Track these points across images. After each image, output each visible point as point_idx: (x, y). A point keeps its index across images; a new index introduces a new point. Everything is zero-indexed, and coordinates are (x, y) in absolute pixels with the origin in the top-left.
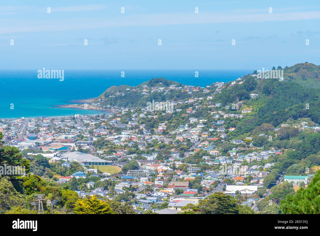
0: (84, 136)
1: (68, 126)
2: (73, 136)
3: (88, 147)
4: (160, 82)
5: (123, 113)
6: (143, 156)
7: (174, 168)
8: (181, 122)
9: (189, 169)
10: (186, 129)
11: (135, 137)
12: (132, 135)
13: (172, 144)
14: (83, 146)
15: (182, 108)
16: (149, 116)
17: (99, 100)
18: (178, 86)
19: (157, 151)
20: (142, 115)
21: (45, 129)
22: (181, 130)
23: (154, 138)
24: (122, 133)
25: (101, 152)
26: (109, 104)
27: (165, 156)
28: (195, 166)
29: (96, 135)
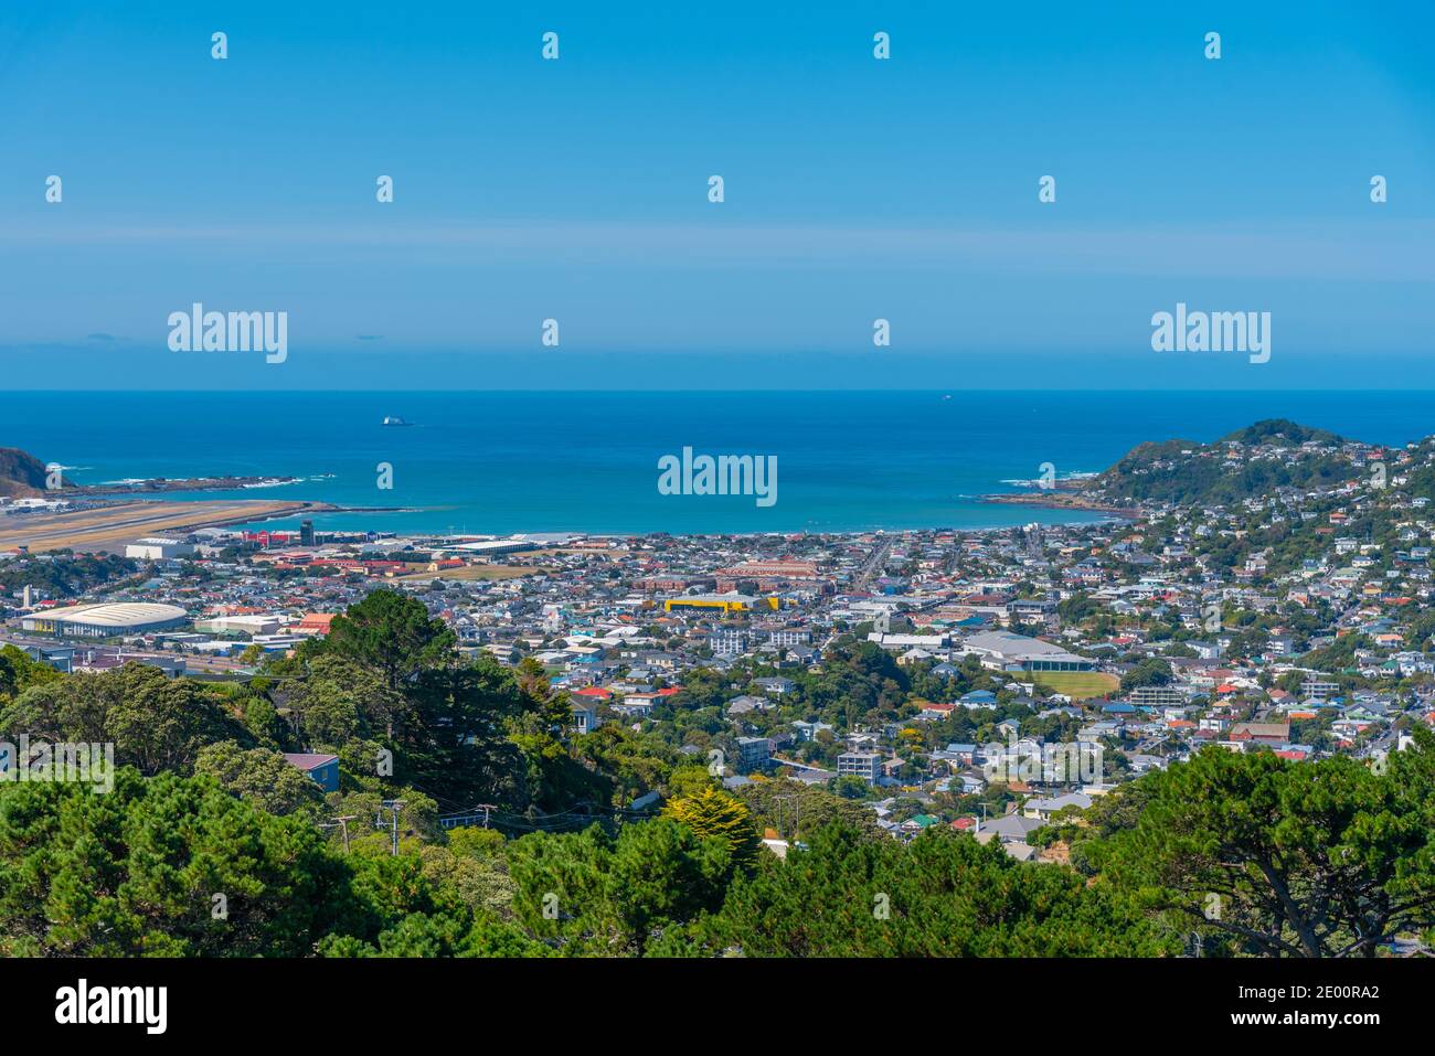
0: (1037, 586)
1: (998, 558)
2: (1004, 586)
3: (1042, 617)
4: (1279, 432)
5: (1152, 523)
6: (1189, 646)
7: (1266, 682)
8: (1311, 549)
9: (1307, 686)
10: (1322, 569)
11: (1177, 591)
12: (1168, 585)
13: (1274, 613)
14: (1025, 616)
15: (1317, 509)
16: (1223, 533)
17: (1104, 482)
18: (1326, 445)
19: (1230, 633)
20: (1201, 531)
21: (932, 564)
22: (1307, 574)
23: (1225, 597)
24: (1142, 580)
25: (1073, 633)
26: (1131, 493)
27: (1252, 648)
28: (1326, 679)
29: (1069, 585)
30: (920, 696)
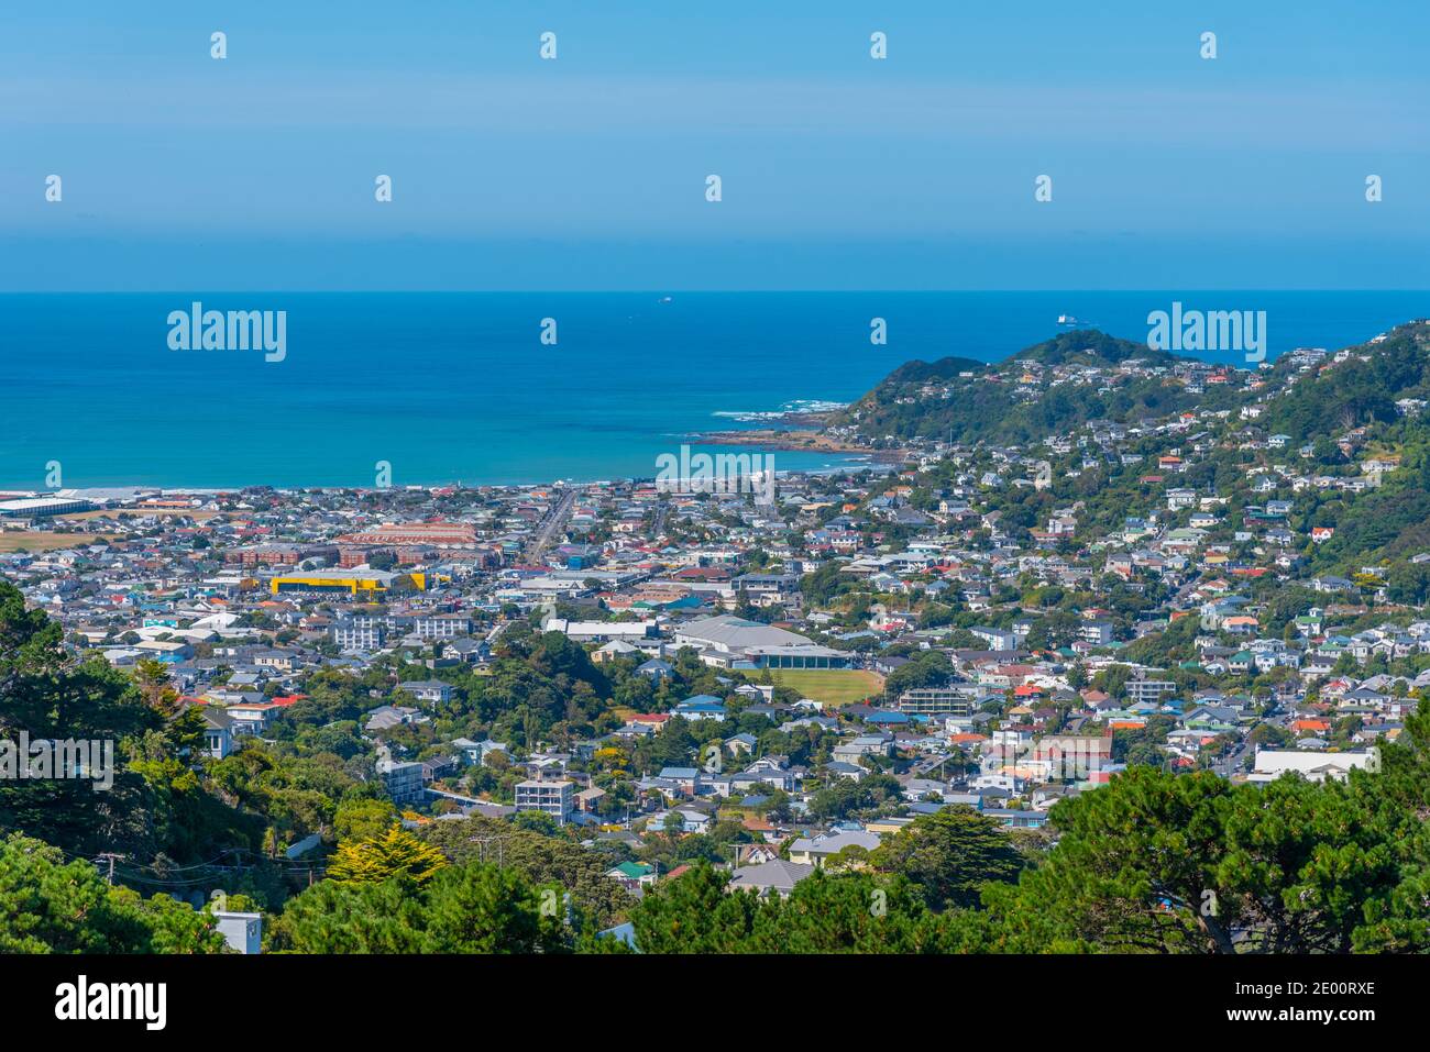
0: (772, 554)
1: (718, 517)
2: (727, 555)
3: (779, 596)
4: (1089, 347)
5: (924, 469)
6: (975, 633)
7: (1079, 681)
8: (1133, 504)
9: (1132, 686)
10: (1149, 531)
11: (958, 561)
12: (946, 554)
13: (1088, 589)
14: (757, 595)
15: (1143, 451)
16: (1018, 483)
17: (857, 415)
18: (1152, 365)
19: (1031, 616)
20: (988, 480)
21: (630, 527)
22: (1130, 538)
23: (1022, 568)
24: (911, 546)
25: (820, 617)
26: (892, 430)
27: (1059, 637)
28: (1158, 676)
29: (813, 553)
30: (623, 703)
